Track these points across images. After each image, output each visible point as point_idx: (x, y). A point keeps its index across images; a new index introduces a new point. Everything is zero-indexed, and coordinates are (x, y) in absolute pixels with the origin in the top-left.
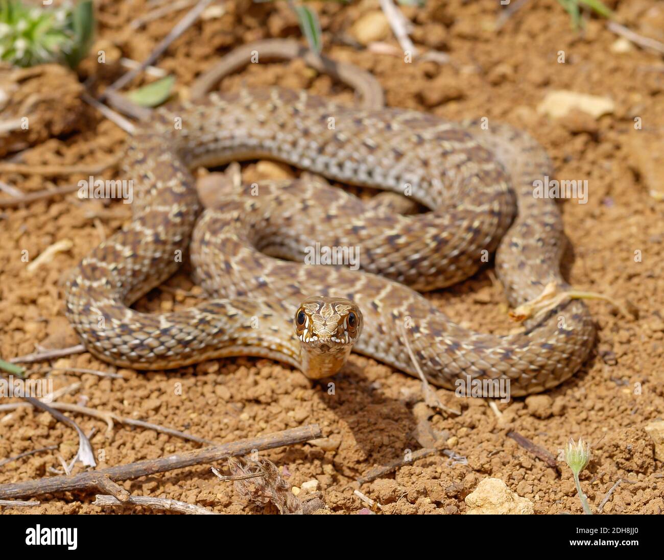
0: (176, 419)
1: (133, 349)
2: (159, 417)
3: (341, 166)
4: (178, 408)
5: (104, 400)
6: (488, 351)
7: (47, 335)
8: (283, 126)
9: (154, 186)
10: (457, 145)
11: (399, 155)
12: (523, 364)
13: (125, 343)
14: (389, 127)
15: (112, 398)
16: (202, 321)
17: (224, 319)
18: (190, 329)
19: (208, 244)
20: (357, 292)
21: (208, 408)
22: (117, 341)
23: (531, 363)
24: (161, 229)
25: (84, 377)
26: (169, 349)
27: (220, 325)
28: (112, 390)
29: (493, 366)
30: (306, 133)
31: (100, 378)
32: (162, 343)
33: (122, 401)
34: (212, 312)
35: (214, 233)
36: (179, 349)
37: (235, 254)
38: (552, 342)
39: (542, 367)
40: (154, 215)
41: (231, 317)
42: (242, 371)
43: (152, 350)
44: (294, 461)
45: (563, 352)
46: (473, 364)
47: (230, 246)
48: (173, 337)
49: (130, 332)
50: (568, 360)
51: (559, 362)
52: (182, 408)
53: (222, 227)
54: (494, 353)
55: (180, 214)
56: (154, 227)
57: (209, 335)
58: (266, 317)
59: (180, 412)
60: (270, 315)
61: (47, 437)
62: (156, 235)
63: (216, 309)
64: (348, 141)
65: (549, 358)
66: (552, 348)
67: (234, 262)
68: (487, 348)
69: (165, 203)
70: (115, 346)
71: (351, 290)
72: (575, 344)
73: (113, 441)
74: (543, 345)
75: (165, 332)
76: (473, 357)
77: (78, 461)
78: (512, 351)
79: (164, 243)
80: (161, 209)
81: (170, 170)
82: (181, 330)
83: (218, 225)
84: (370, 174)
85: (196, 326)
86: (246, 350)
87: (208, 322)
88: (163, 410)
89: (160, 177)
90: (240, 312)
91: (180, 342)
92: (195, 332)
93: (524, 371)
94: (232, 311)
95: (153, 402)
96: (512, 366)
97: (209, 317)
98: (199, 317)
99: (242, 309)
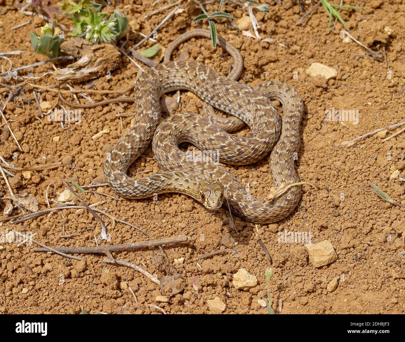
0: (138, 221)
1: (124, 193)
2: (132, 220)
3: (219, 106)
4: (140, 216)
5: (113, 210)
6: (258, 210)
7: (96, 176)
8: (198, 84)
9: (142, 112)
10: (262, 107)
11: (240, 107)
12: (271, 214)
13: (121, 190)
14: (238, 94)
15: (116, 209)
16: (150, 183)
17: (160, 182)
18: (146, 187)
19: (159, 147)
20: (214, 174)
21: (151, 216)
22: (119, 189)
23: (274, 214)
24: (142, 135)
25: (107, 197)
26: (137, 194)
27: (158, 185)
28: (116, 206)
29: (260, 215)
30: (207, 90)
31: (113, 199)
32: (135, 192)
33: (119, 211)
34: (155, 180)
35: (161, 141)
36: (141, 194)
37: (170, 152)
38: (282, 205)
39: (278, 215)
40: (140, 127)
41: (163, 181)
42: (166, 199)
43: (131, 194)
44: (177, 247)
45: (286, 208)
46: (252, 214)
47: (168, 148)
48: (139, 190)
49: (124, 187)
50: (288, 211)
51: (284, 212)
52: (141, 216)
53: (164, 139)
54: (260, 210)
55: (150, 128)
56: (140, 133)
57: (153, 189)
58: (176, 179)
59: (140, 218)
60: (178, 179)
61: (91, 223)
62: (140, 138)
63: (156, 178)
64: (222, 97)
65: (280, 212)
66: (282, 208)
67: (169, 155)
68: (258, 208)
69: (145, 122)
70: (118, 191)
71: (212, 172)
72: (291, 204)
73: (115, 229)
74: (279, 207)
75: (136, 188)
76: (252, 212)
77: (101, 237)
78: (267, 210)
79: (143, 141)
80: (143, 124)
81: (150, 105)
82: (142, 188)
83: (163, 137)
84: (230, 111)
85: (148, 186)
86: (169, 191)
87: (153, 184)
88: (134, 217)
89: (145, 108)
90: (166, 179)
91: (141, 192)
92: (148, 188)
93: (271, 217)
94: (163, 179)
95: (131, 213)
96: (267, 215)
97: (154, 182)
98: (150, 182)
99: (167, 178)
